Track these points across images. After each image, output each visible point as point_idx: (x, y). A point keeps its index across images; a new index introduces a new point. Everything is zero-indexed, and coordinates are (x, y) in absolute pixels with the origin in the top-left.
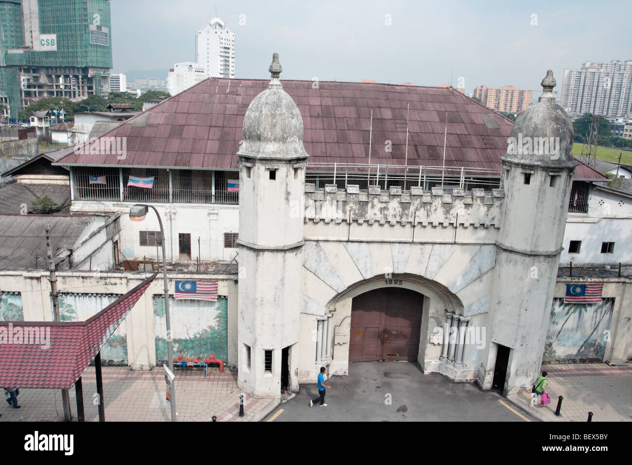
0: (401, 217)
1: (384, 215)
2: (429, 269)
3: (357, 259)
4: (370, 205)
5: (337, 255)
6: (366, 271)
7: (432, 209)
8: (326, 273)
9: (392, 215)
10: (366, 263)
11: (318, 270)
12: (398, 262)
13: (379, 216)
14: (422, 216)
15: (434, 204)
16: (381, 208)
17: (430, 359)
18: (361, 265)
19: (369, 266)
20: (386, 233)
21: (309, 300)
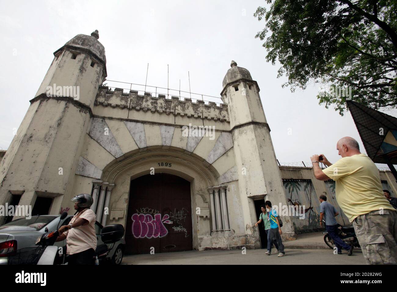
0: (166, 109)
1: (154, 106)
2: (189, 145)
3: (134, 133)
4: (144, 100)
5: (118, 129)
6: (141, 142)
7: (186, 106)
8: (107, 141)
9: (160, 107)
10: (140, 136)
11: (100, 138)
12: (165, 138)
13: (150, 106)
14: (179, 109)
15: (186, 104)
16: (152, 102)
17: (202, 235)
18: (137, 137)
19: (143, 138)
20: (156, 118)
21: (88, 162)
